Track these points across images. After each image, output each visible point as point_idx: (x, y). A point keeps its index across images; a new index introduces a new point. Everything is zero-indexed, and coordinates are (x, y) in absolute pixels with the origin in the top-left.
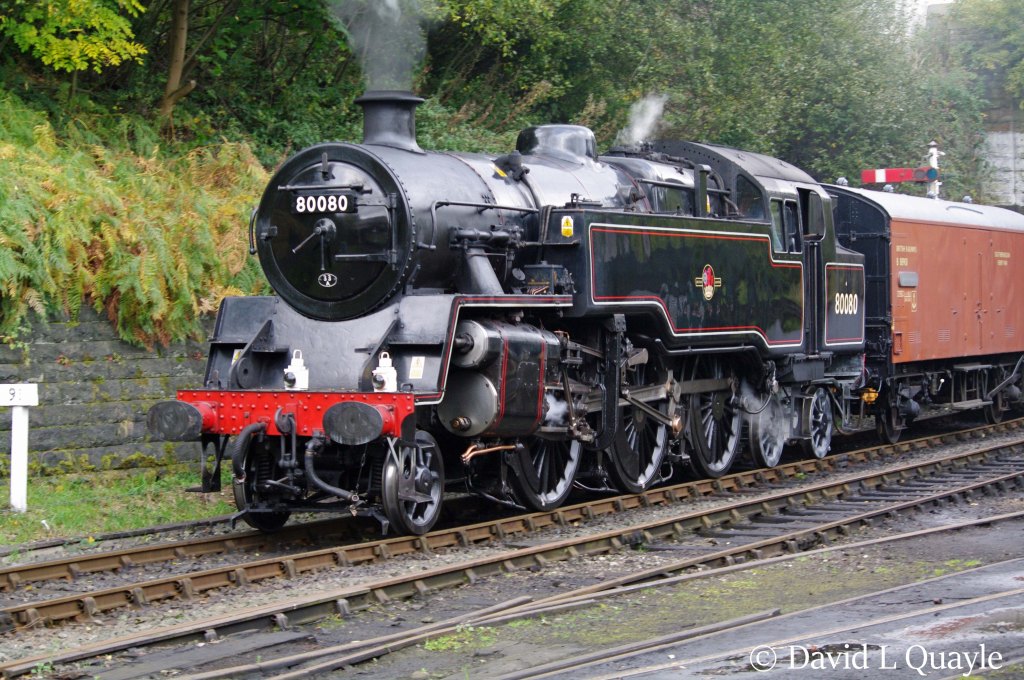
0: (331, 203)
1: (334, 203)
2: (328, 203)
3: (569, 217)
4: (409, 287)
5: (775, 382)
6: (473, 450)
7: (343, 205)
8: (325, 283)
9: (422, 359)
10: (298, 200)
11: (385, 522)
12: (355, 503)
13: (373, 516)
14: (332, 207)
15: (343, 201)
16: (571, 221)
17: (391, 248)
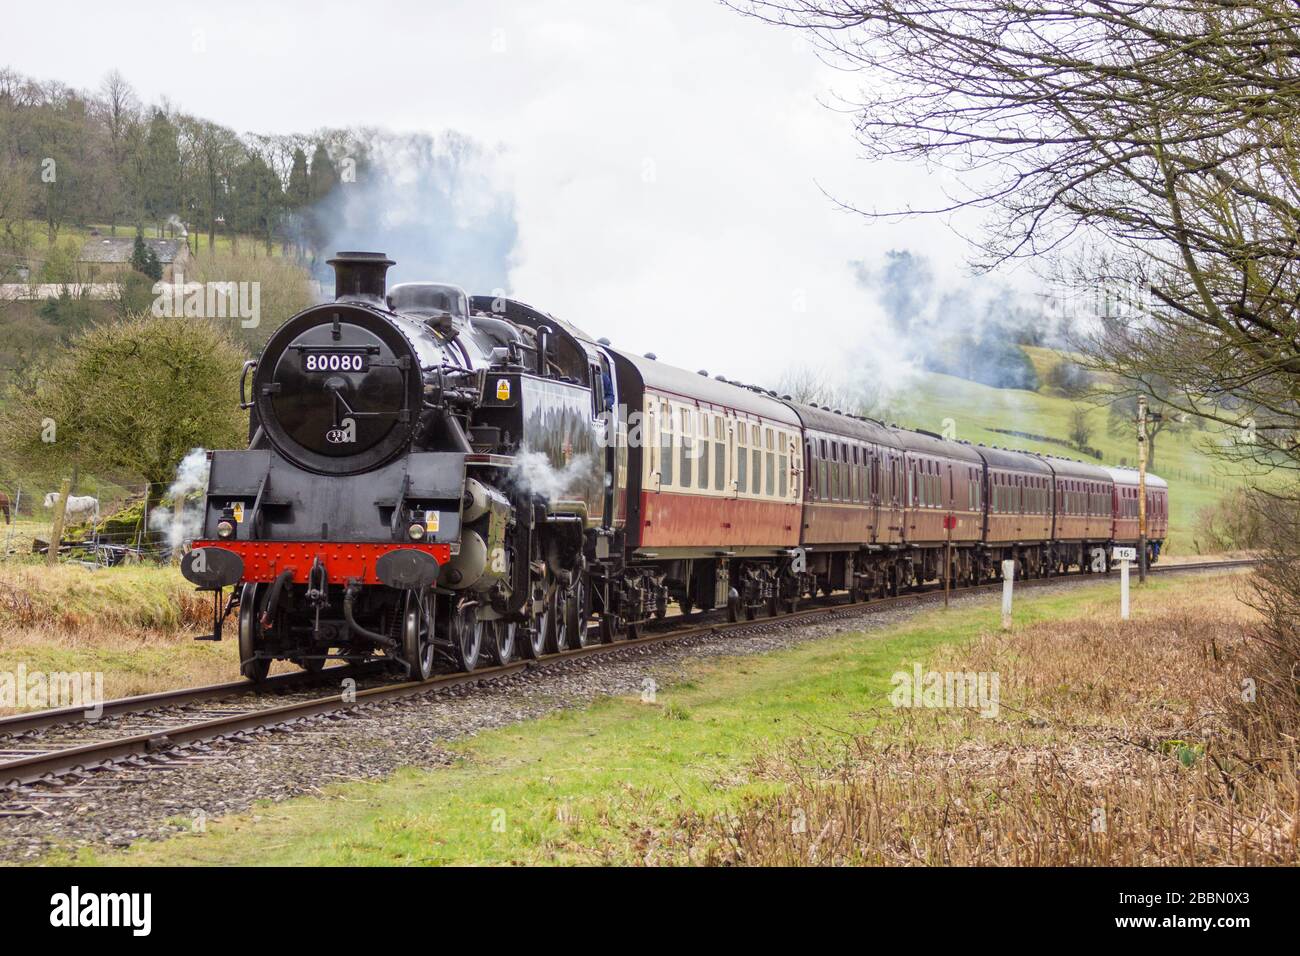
0: (344, 363)
1: (348, 363)
2: (341, 362)
3: (506, 381)
4: (413, 448)
5: (584, 558)
6: (464, 602)
7: (357, 365)
8: (333, 439)
9: (437, 513)
10: (309, 358)
11: (409, 666)
12: (392, 646)
13: (395, 660)
14: (346, 366)
15: (357, 360)
16: (508, 385)
17: (402, 407)
